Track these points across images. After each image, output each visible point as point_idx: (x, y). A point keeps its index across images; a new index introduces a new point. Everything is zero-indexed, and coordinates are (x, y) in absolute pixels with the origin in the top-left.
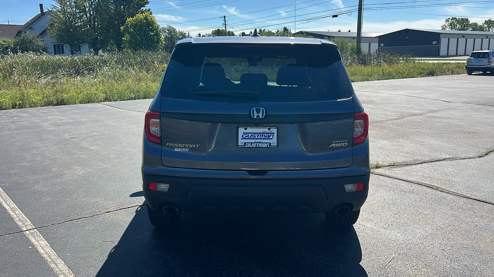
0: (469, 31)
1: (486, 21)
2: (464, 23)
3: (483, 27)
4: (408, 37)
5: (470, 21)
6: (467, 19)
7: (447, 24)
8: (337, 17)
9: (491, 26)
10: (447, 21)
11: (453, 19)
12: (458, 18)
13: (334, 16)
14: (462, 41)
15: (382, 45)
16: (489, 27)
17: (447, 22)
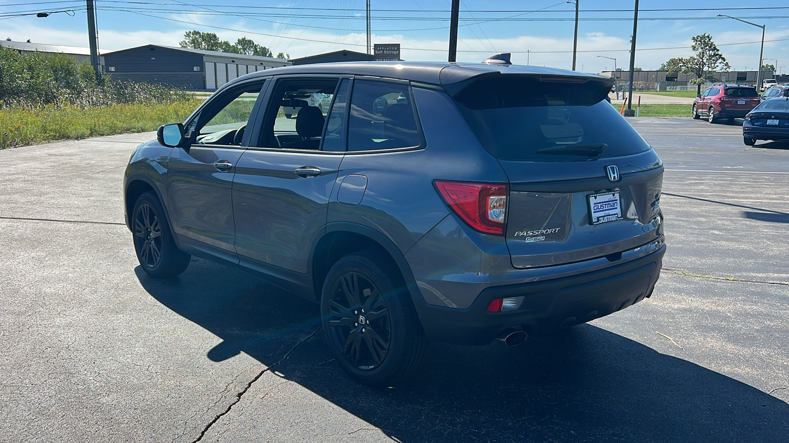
0: (220, 52)
1: (239, 40)
2: (211, 40)
3: (237, 48)
4: (154, 59)
5: (218, 38)
6: (215, 35)
7: (188, 40)
8: (46, 17)
9: (247, 47)
10: (188, 35)
11: (196, 33)
12: (201, 33)
13: (40, 15)
14: (232, 67)
15: (113, 69)
16: (244, 49)
17: (187, 38)
